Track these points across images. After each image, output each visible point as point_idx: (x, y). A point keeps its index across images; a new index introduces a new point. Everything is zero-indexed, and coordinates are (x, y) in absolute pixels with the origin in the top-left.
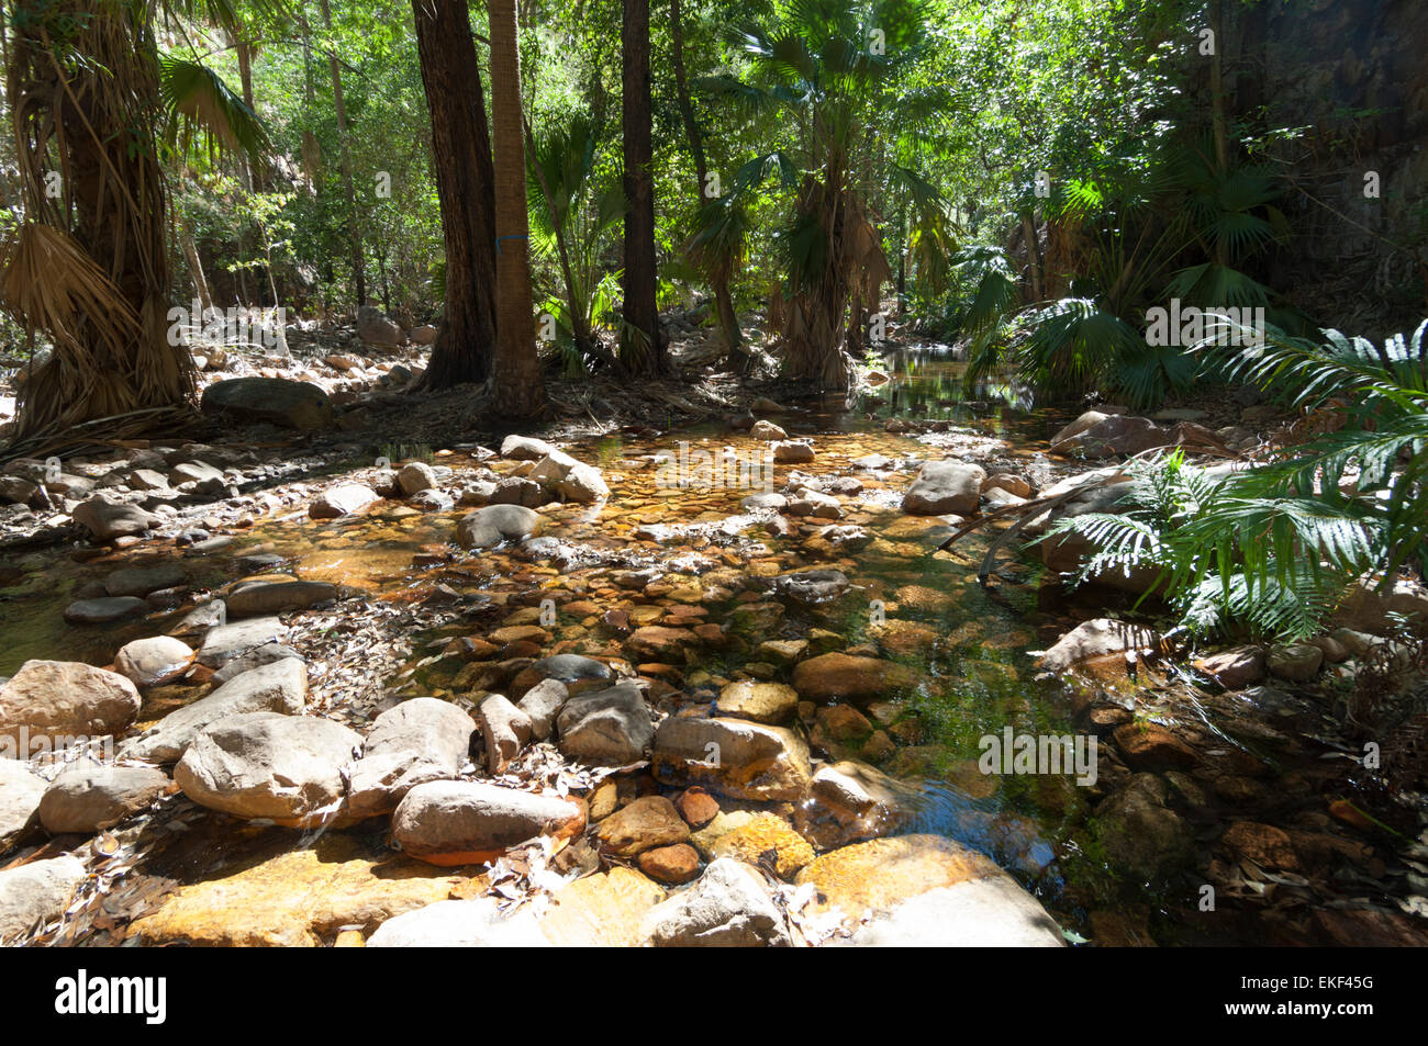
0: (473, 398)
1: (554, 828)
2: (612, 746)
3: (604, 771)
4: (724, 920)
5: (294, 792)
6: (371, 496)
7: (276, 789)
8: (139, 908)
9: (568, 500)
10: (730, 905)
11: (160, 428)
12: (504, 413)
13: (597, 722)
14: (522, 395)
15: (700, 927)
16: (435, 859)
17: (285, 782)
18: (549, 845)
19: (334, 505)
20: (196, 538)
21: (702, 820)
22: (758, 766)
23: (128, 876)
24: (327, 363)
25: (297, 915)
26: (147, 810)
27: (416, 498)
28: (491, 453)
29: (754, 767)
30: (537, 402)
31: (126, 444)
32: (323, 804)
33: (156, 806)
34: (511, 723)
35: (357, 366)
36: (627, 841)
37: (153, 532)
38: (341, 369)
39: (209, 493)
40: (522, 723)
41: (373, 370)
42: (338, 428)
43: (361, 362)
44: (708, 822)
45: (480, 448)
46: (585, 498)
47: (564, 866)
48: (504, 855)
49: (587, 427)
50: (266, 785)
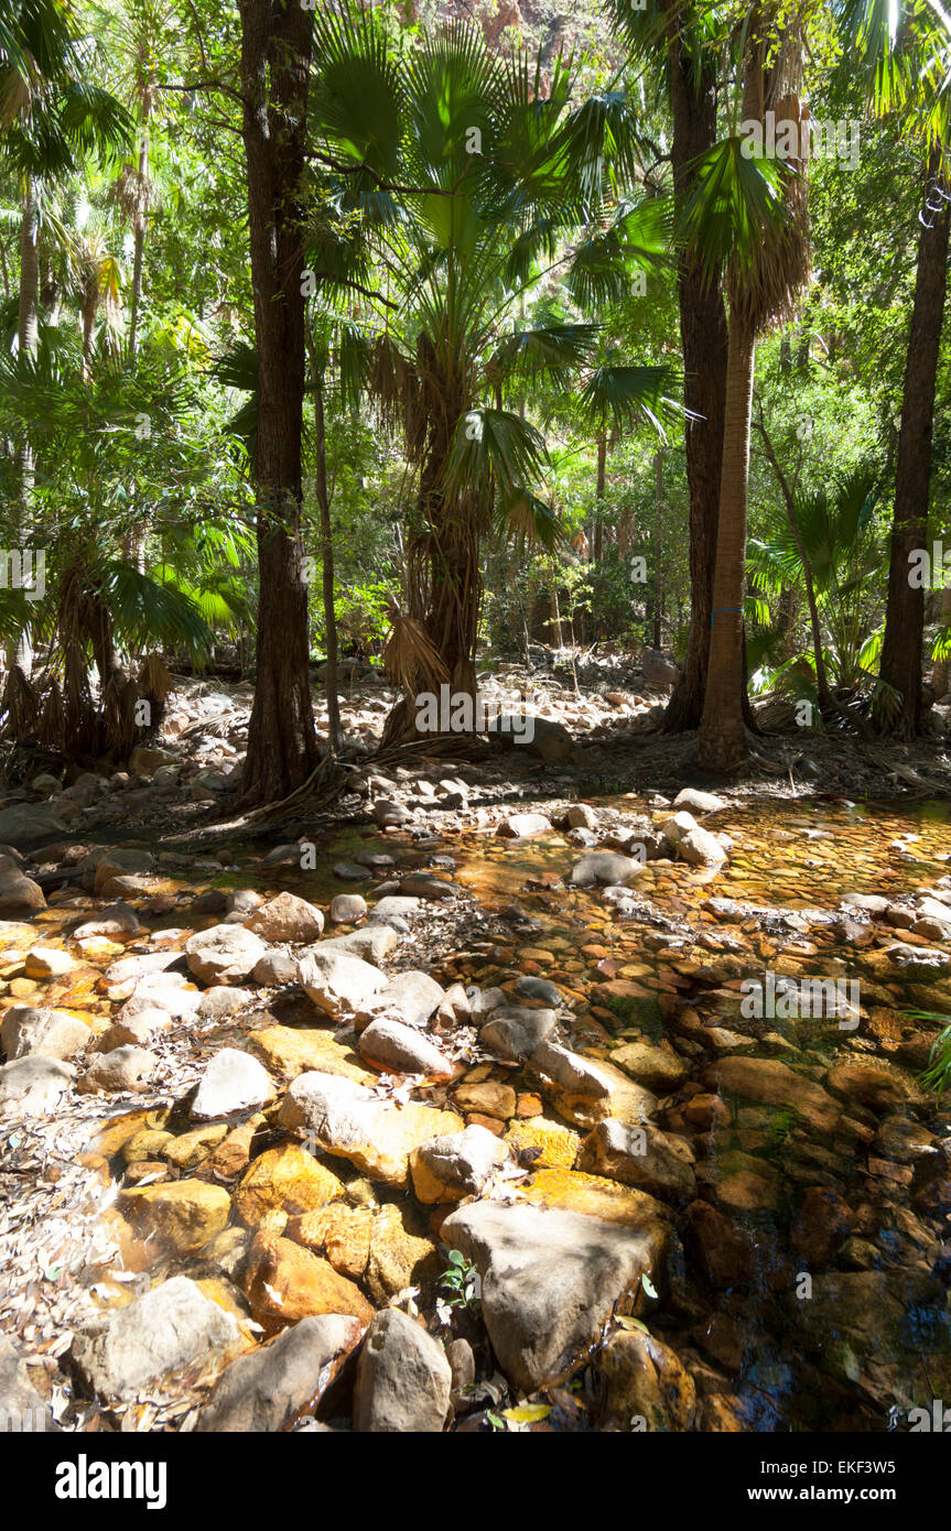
0: (686, 746)
1: (430, 1074)
2: (501, 1044)
3: (489, 1058)
4: (448, 1154)
5: (334, 999)
6: (546, 824)
7: (327, 994)
8: (258, 1026)
9: (681, 859)
10: (455, 1148)
11: (453, 750)
12: (702, 765)
13: (499, 1024)
14: (720, 751)
15: (437, 1152)
16: (370, 1061)
17: (332, 992)
18: (420, 1079)
19: (513, 828)
20: (424, 835)
21: (526, 1114)
22: (586, 1100)
23: (263, 1010)
24: (606, 699)
25: (300, 1057)
26: (286, 984)
27: (571, 833)
28: (667, 802)
29: (580, 1098)
30: (734, 759)
31: (428, 760)
32: (348, 1012)
33: (290, 984)
34: (453, 1005)
35: (626, 702)
36: (468, 1101)
37: (407, 826)
38: (615, 704)
39: (452, 803)
40: (461, 1008)
41: (641, 707)
42: (572, 762)
43: (631, 699)
44: (528, 1117)
45: (657, 796)
46: (696, 860)
47: (424, 1096)
48: (398, 1075)
49: (780, 787)
50: (322, 990)
